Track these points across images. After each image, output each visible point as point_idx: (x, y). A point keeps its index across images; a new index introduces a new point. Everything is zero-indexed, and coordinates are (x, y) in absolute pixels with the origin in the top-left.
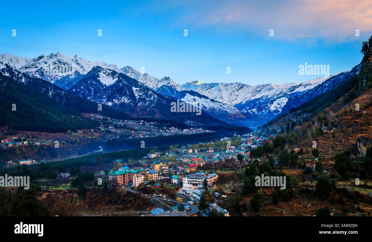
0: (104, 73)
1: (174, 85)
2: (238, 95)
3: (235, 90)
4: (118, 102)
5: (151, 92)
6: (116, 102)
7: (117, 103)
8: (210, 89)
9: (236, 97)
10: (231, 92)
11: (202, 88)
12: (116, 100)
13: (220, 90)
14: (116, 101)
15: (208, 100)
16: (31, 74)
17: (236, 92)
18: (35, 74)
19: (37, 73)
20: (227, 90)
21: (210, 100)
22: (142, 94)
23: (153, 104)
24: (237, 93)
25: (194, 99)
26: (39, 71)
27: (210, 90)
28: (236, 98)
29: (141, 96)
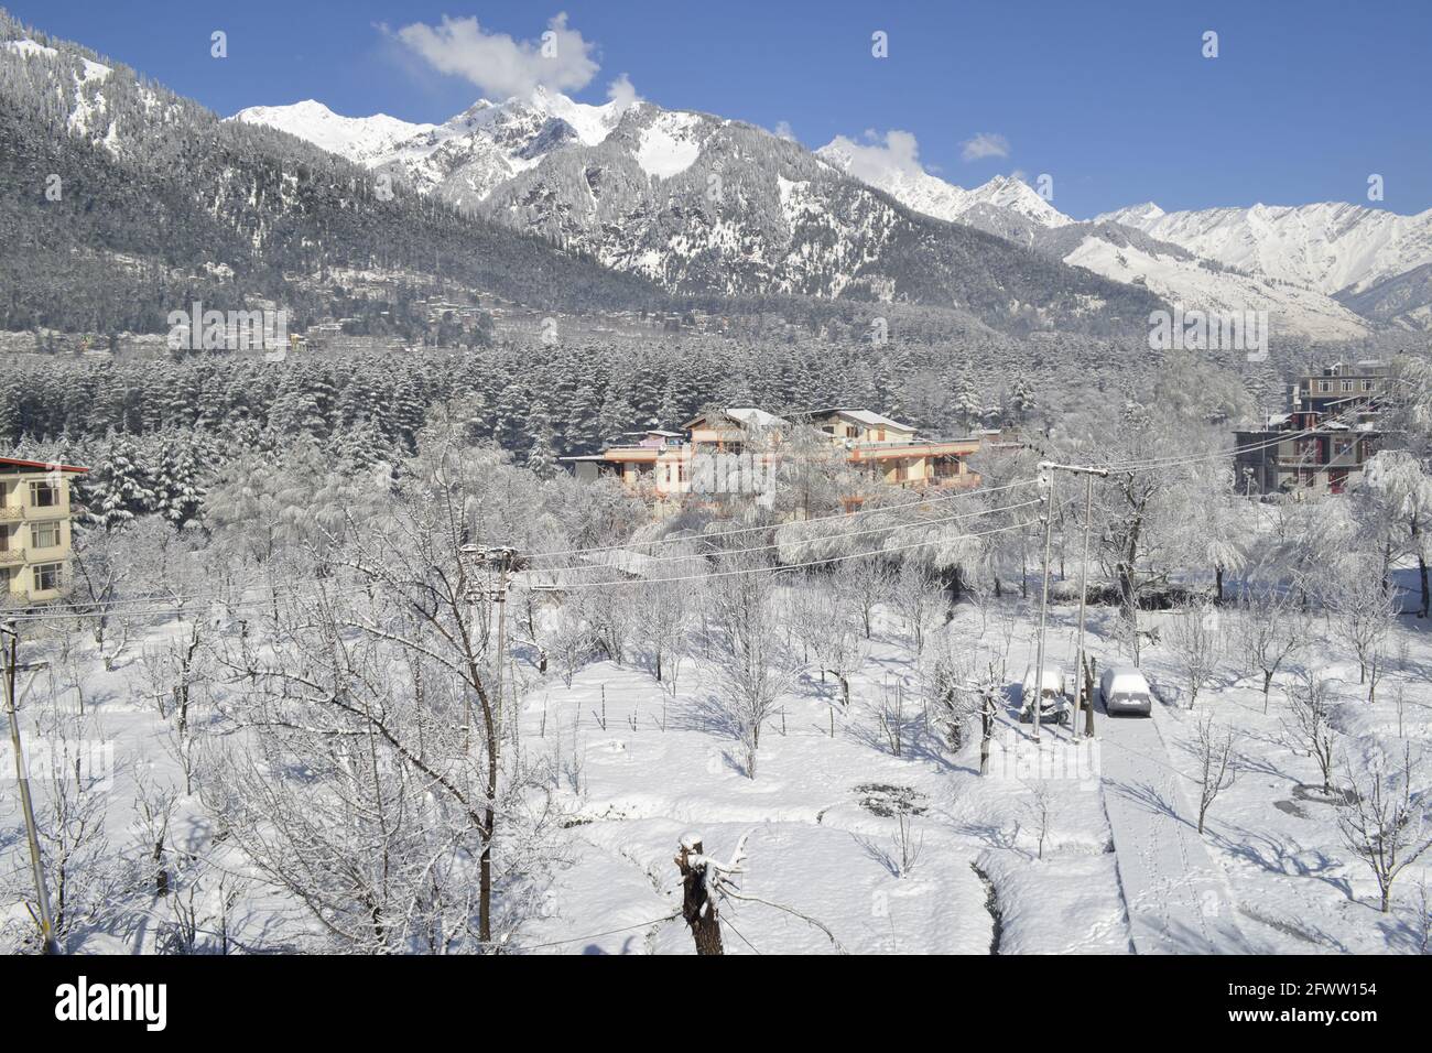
0: (665, 130)
1: (1035, 213)
2: (1333, 259)
3: (1323, 237)
4: (689, 250)
5: (867, 194)
6: (682, 250)
7: (685, 254)
8: (1204, 233)
9: (1323, 266)
10: (1301, 243)
11: (1168, 231)
12: (685, 240)
13: (1251, 235)
14: (679, 244)
15: (1194, 265)
16: (411, 168)
17: (1325, 243)
18: (426, 169)
19: (433, 163)
20: (1283, 234)
21: (1201, 265)
22: (821, 210)
23: (871, 254)
24: (1331, 249)
25: (1123, 259)
26: (442, 155)
27: (1205, 237)
28: (1325, 269)
29: (813, 217)
